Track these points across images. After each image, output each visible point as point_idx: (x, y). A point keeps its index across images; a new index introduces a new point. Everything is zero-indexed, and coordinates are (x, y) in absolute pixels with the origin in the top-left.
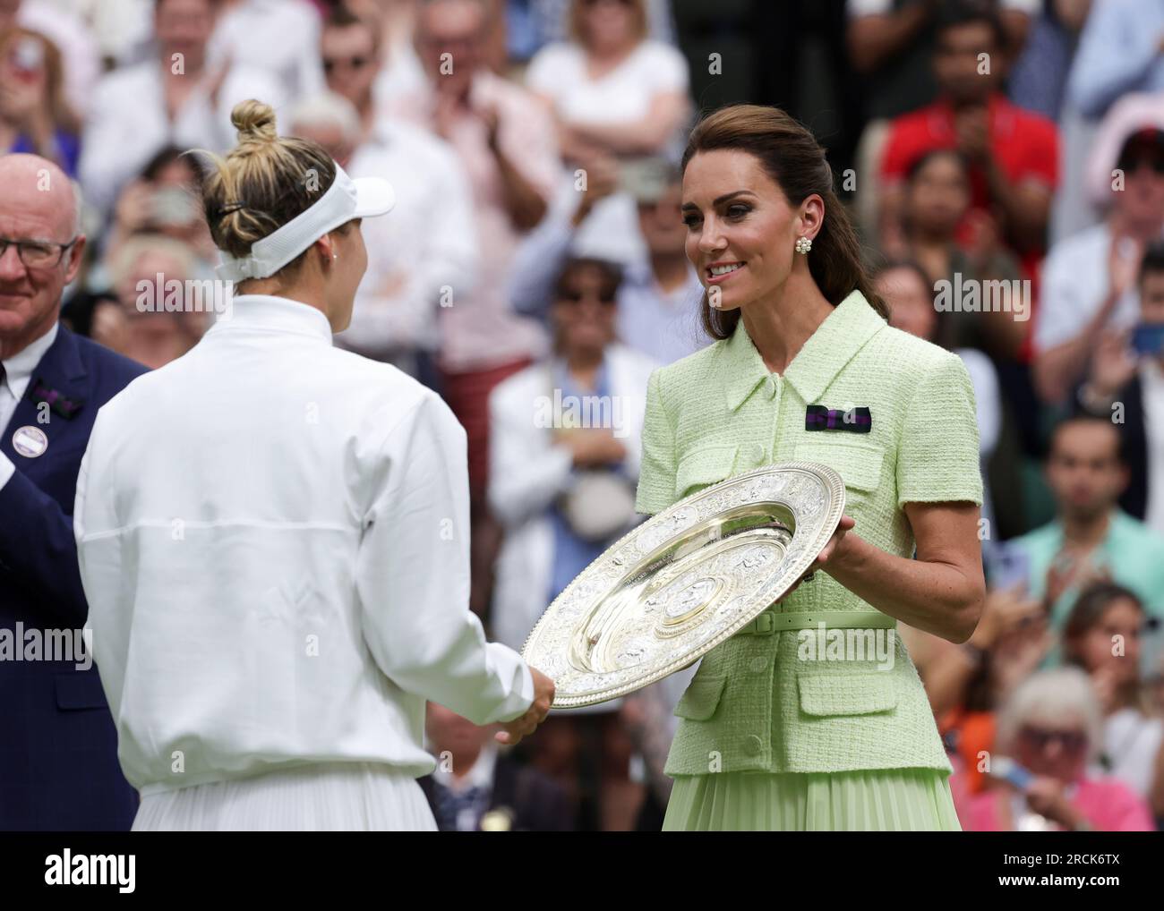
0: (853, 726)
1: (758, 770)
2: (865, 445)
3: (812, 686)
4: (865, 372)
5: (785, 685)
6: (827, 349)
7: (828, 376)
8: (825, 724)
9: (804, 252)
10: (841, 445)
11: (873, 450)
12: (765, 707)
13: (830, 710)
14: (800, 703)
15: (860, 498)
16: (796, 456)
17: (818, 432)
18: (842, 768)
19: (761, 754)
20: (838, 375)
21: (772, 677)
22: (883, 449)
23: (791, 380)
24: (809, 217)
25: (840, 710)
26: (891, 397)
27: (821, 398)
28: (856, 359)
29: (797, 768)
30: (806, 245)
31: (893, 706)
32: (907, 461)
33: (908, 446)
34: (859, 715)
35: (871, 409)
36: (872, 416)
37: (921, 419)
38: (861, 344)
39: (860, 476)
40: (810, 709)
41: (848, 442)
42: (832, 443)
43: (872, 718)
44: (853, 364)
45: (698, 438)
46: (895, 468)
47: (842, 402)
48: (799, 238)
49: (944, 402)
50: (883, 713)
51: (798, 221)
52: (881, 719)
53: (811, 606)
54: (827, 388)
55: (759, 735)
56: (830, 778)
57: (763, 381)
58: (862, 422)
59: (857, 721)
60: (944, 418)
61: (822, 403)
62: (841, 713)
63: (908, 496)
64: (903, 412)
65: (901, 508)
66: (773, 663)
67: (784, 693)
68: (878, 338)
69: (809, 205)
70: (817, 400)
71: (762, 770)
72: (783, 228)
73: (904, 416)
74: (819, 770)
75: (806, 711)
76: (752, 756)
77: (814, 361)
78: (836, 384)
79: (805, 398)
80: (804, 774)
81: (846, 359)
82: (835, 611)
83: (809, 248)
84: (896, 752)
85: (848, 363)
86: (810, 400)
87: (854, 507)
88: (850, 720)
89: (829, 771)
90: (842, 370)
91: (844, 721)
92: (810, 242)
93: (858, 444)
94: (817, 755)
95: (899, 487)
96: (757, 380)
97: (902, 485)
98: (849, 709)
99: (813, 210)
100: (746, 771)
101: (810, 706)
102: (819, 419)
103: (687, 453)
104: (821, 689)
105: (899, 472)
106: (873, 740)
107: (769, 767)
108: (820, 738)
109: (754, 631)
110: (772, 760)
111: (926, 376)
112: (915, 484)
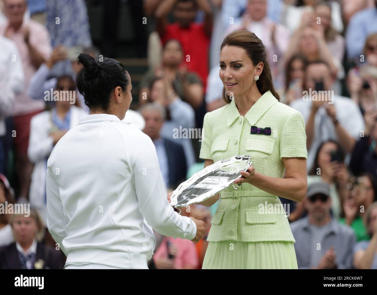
0: (262, 227)
1: (232, 240)
2: (268, 139)
3: (250, 214)
4: (270, 116)
5: (242, 214)
6: (259, 109)
7: (258, 117)
8: (254, 226)
9: (256, 80)
10: (261, 139)
11: (271, 141)
12: (235, 220)
13: (255, 222)
14: (246, 220)
15: (266, 156)
16: (247, 142)
17: (254, 135)
18: (259, 240)
19: (234, 235)
20: (262, 117)
21: (237, 211)
22: (274, 140)
23: (247, 118)
24: (259, 69)
25: (258, 222)
26: (278, 124)
27: (256, 124)
28: (267, 112)
29: (245, 240)
30: (257, 78)
31: (275, 222)
32: (283, 144)
33: (283, 140)
34: (264, 224)
35: (271, 128)
36: (271, 130)
37: (287, 131)
38: (269, 107)
39: (267, 149)
40: (249, 222)
41: (264, 138)
42: (258, 138)
43: (268, 225)
44: (266, 114)
45: (218, 136)
46: (279, 145)
47: (261, 125)
48: (255, 75)
49: (295, 126)
50: (272, 223)
51: (255, 70)
52: (271, 225)
53: (251, 189)
54: (258, 121)
55: (233, 229)
56: (255, 243)
57: (238, 118)
58: (267, 132)
59: (264, 226)
60: (295, 131)
61: (256, 126)
62: (259, 223)
63: (283, 155)
64: (281, 129)
65: (281, 159)
66: (238, 207)
67: (241, 216)
68: (275, 106)
69: (259, 65)
70: (255, 125)
71: (234, 240)
72: (251, 72)
73: (282, 130)
74: (251, 241)
75: (248, 222)
76: (231, 235)
77: (254, 112)
78: (261, 120)
79: (251, 124)
80: (247, 242)
81: (264, 112)
82: (258, 191)
83: (258, 79)
84: (276, 236)
85: (265, 113)
86: (252, 125)
87: (264, 159)
88: (261, 225)
89: (254, 241)
90: (263, 115)
92: (259, 77)
93: (266, 139)
94: (251, 236)
95: (280, 152)
96: (236, 117)
97: (281, 152)
98: (261, 222)
99: (259, 67)
100: (229, 240)
101: (249, 221)
102: (255, 130)
103: (215, 140)
104: (253, 215)
105: (280, 148)
106: (269, 232)
107: (236, 239)
108: (252, 231)
109: (233, 197)
110: (237, 237)
111: (289, 118)
112: (286, 152)
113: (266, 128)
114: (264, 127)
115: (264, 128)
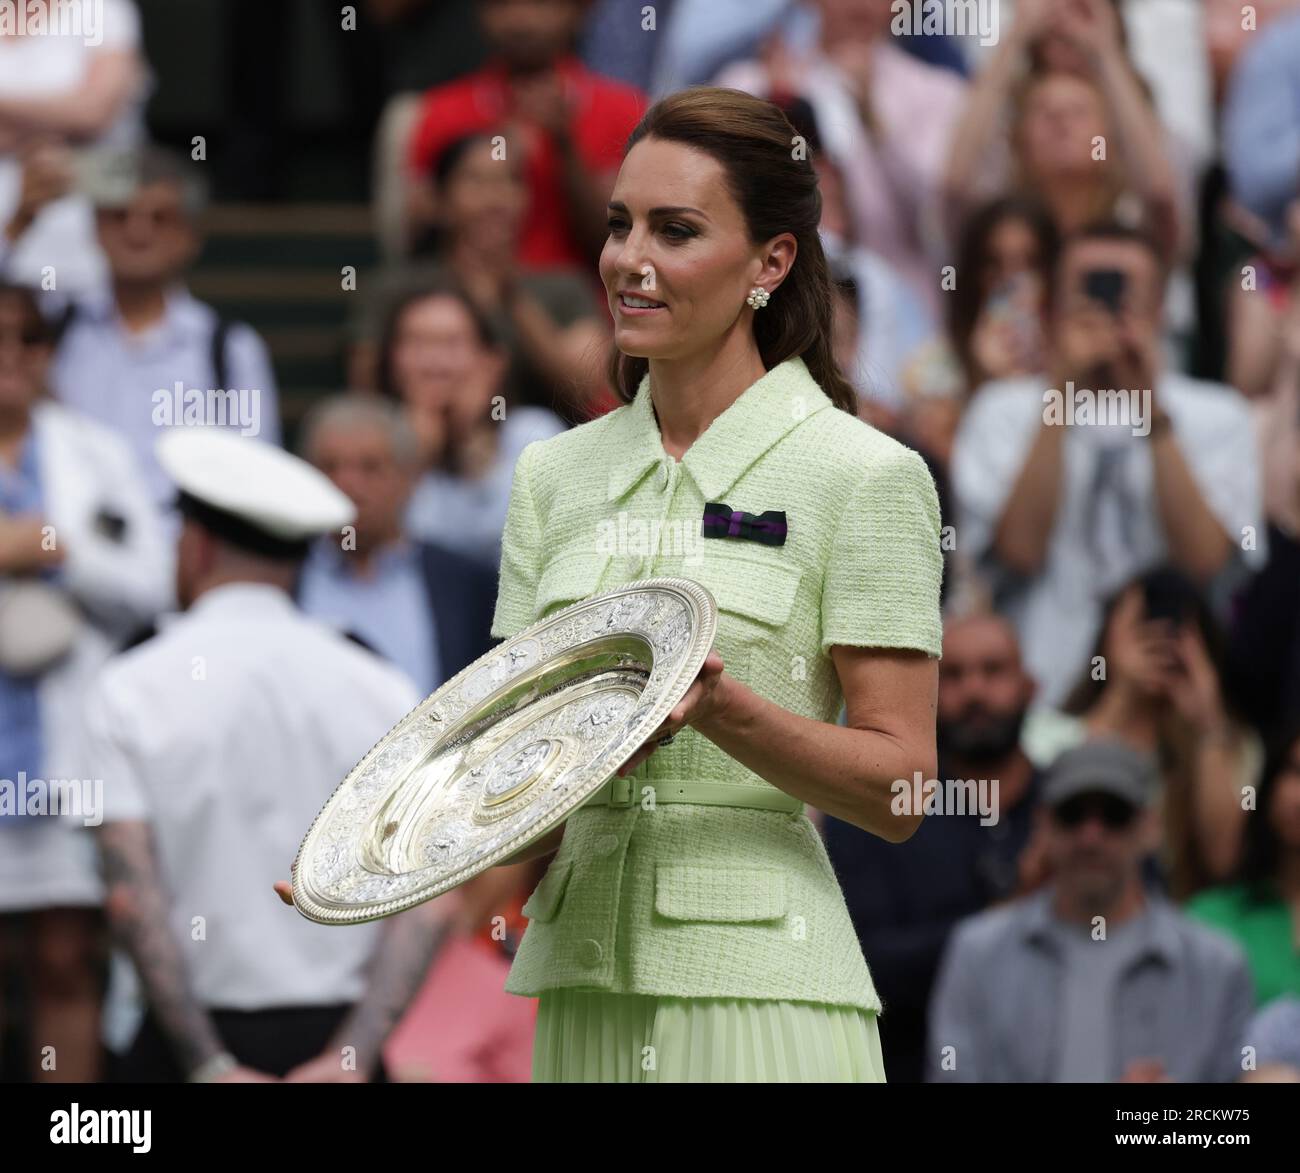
0: (724, 938)
1: (593, 987)
2: (775, 562)
3: (673, 878)
4: (788, 465)
5: (639, 876)
6: (742, 429)
7: (739, 466)
8: (687, 932)
9: (757, 308)
10: (744, 560)
11: (786, 571)
12: (610, 902)
13: (693, 912)
14: (654, 901)
15: (762, 633)
16: (683, 570)
17: (716, 540)
18: (703, 992)
19: (600, 965)
20: (753, 465)
21: (622, 863)
22: (799, 570)
23: (691, 468)
24: (773, 262)
25: (707, 914)
26: (818, 501)
27: (726, 494)
28: (779, 446)
29: (644, 988)
30: (760, 297)
31: (781, 916)
32: (838, 589)
33: (838, 569)
34: (733, 924)
35: (789, 515)
36: (789, 524)
37: (857, 533)
38: (789, 427)
39: (766, 603)
40: (667, 910)
41: (755, 558)
42: (733, 555)
43: (751, 929)
44: (775, 453)
45: (569, 539)
46: (818, 593)
47: (748, 502)
48: (755, 286)
49: (890, 512)
50: (768, 923)
51: (757, 264)
52: (762, 932)
53: (685, 773)
54: (736, 482)
55: (600, 940)
56: (688, 1003)
57: (656, 465)
58: (769, 530)
59: (730, 931)
60: (889, 534)
61: (726, 502)
62: (709, 919)
63: (836, 637)
64: (834, 523)
65: (825, 653)
66: (626, 845)
67: (636, 886)
68: (814, 421)
69: (777, 247)
70: (721, 497)
71: (601, 988)
72: (732, 269)
73: (834, 528)
74: (672, 993)
75: (660, 912)
76: (589, 967)
77: (723, 445)
78: (749, 478)
79: (704, 493)
80: (652, 997)
81: (766, 445)
82: (716, 781)
83: (764, 304)
84: (779, 978)
85: (768, 451)
86: (711, 496)
87: (752, 644)
88: (720, 930)
89: (685, 995)
90: (759, 459)
91: (713, 930)
92: (767, 294)
93: (766, 560)
94: (671, 973)
95: (824, 623)
96: (647, 463)
97: (828, 622)
98: (720, 913)
99: (779, 254)
100: (581, 987)
101: (667, 906)
102: (720, 522)
103: (555, 559)
104: (685, 884)
105: (825, 603)
106: (750, 959)
107: (609, 984)
108: (678, 951)
109: (608, 802)
110: (615, 975)
111: (867, 475)
112: (844, 621)
113: (768, 515)
114: (757, 511)
115: (758, 514)
